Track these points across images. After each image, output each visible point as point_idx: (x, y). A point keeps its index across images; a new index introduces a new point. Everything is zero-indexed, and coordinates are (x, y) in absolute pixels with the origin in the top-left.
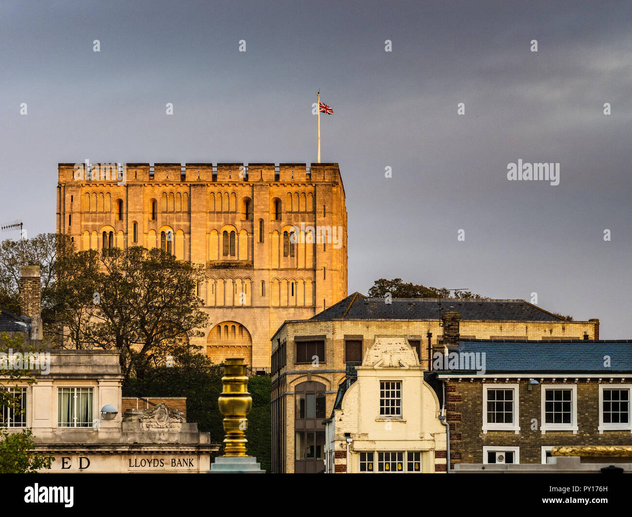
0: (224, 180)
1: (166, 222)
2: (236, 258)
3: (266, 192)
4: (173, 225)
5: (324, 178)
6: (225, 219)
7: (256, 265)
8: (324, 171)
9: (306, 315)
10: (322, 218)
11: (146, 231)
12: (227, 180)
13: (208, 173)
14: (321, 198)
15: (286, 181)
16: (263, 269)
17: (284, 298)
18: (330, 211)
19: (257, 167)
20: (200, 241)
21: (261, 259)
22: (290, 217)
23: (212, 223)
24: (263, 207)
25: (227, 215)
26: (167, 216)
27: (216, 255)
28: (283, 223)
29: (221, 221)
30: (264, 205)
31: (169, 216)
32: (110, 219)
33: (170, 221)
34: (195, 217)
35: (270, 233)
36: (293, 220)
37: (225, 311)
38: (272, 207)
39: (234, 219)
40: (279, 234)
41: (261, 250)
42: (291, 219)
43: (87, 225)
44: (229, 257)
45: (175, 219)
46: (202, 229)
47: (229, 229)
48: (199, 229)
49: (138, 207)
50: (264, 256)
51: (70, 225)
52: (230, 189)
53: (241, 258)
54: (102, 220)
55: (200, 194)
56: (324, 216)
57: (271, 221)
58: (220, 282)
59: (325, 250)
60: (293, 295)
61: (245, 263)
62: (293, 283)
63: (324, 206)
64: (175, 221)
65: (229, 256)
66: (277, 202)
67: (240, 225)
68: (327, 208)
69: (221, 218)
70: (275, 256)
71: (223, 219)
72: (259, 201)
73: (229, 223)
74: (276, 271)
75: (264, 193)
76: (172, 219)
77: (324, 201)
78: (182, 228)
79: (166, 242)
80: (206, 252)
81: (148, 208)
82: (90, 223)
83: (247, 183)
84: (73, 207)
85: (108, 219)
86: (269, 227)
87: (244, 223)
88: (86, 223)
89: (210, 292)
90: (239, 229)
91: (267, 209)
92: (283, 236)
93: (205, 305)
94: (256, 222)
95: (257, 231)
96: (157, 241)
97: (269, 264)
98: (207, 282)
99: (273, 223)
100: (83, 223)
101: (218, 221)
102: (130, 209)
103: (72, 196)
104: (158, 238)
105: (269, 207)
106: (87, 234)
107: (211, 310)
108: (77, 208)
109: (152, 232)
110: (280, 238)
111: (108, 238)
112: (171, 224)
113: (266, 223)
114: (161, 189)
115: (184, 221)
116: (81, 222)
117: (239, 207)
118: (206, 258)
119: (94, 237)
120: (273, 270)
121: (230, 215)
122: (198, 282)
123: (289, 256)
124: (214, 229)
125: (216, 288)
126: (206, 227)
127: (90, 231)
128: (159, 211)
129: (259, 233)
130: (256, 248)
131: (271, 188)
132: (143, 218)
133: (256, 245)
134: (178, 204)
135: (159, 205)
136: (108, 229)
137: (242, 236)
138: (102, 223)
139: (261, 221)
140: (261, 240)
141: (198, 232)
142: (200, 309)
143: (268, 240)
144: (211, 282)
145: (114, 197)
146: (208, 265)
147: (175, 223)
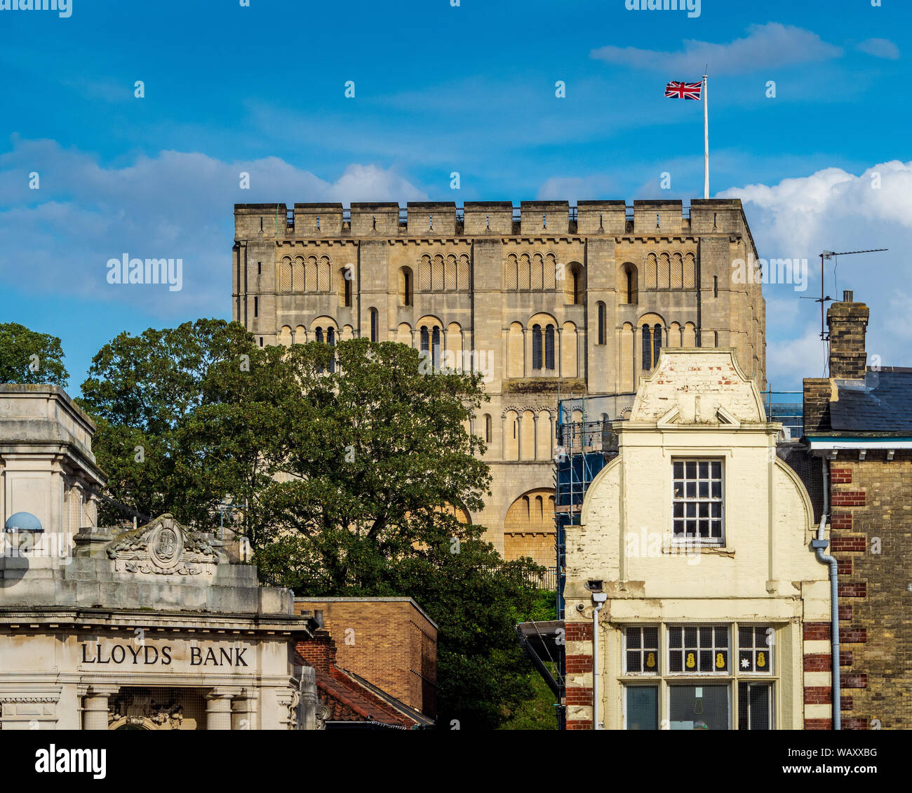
0: (533, 233)
1: (430, 310)
2: (556, 375)
3: (610, 254)
4: (442, 314)
5: (715, 226)
6: (535, 302)
7: (593, 387)
8: (715, 215)
10: (712, 300)
11: (392, 326)
12: (539, 231)
13: (505, 220)
14: (710, 263)
15: (646, 232)
16: (604, 394)
18: (725, 286)
19: (593, 208)
20: (491, 343)
21: (601, 374)
22: (654, 299)
23: (512, 310)
24: (604, 280)
25: (539, 295)
26: (431, 298)
27: (521, 368)
28: (641, 309)
29: (529, 306)
30: (605, 276)
31: (435, 300)
32: (329, 304)
33: (437, 307)
34: (481, 299)
35: (617, 328)
36: (659, 302)
37: (536, 470)
38: (621, 280)
39: (552, 302)
40: (634, 329)
41: (602, 359)
42: (655, 302)
43: (287, 316)
44: (544, 373)
45: (445, 304)
46: (494, 321)
47: (544, 321)
48: (488, 321)
49: (378, 282)
50: (605, 370)
51: (256, 315)
52: (544, 249)
53: (565, 374)
54: (314, 306)
55: (490, 257)
56: (716, 296)
57: (620, 305)
58: (527, 417)
61: (572, 383)
63: (716, 277)
64: (445, 307)
65: (543, 369)
66: (630, 270)
67: (563, 314)
68: (719, 280)
69: (529, 301)
70: (627, 370)
71: (532, 303)
72: (596, 269)
73: (543, 311)
74: (629, 396)
75: (606, 254)
76: (440, 303)
77: (715, 268)
78: (457, 320)
79: (430, 346)
80: (501, 363)
81: (397, 284)
82: (293, 312)
83: (574, 236)
84: (262, 284)
85: (325, 305)
86: (615, 317)
87: (569, 310)
88: (287, 313)
89: (509, 437)
90: (560, 320)
91: (612, 285)
92: (640, 333)
93: (501, 460)
94: (592, 308)
95: (594, 324)
96: (414, 344)
97: (615, 384)
98: (504, 417)
99: (623, 310)
100: (279, 313)
101: (522, 306)
102: (364, 285)
103: (259, 264)
104: (414, 338)
105: (615, 280)
106: (285, 331)
107: (511, 468)
108: (269, 285)
109: (404, 327)
110: (635, 336)
111: (325, 340)
112: (439, 312)
113: (610, 310)
114: (419, 249)
115: (461, 307)
116: (276, 310)
117: (561, 281)
118: (501, 374)
119: (300, 337)
120: (623, 393)
121: (545, 297)
122: (487, 416)
123: (652, 370)
124: (516, 323)
125: (521, 428)
126: (502, 319)
127: (292, 326)
128: (416, 288)
129: (597, 328)
130: (591, 355)
131: (619, 247)
132: (388, 303)
133: (591, 349)
134: (450, 276)
135: (416, 278)
136: (324, 323)
137: (568, 333)
138: (314, 313)
139: (600, 305)
140: (603, 342)
141: (488, 326)
142: (491, 466)
143: (615, 341)
144: (511, 416)
145: (337, 266)
146: (506, 387)
147: (445, 310)
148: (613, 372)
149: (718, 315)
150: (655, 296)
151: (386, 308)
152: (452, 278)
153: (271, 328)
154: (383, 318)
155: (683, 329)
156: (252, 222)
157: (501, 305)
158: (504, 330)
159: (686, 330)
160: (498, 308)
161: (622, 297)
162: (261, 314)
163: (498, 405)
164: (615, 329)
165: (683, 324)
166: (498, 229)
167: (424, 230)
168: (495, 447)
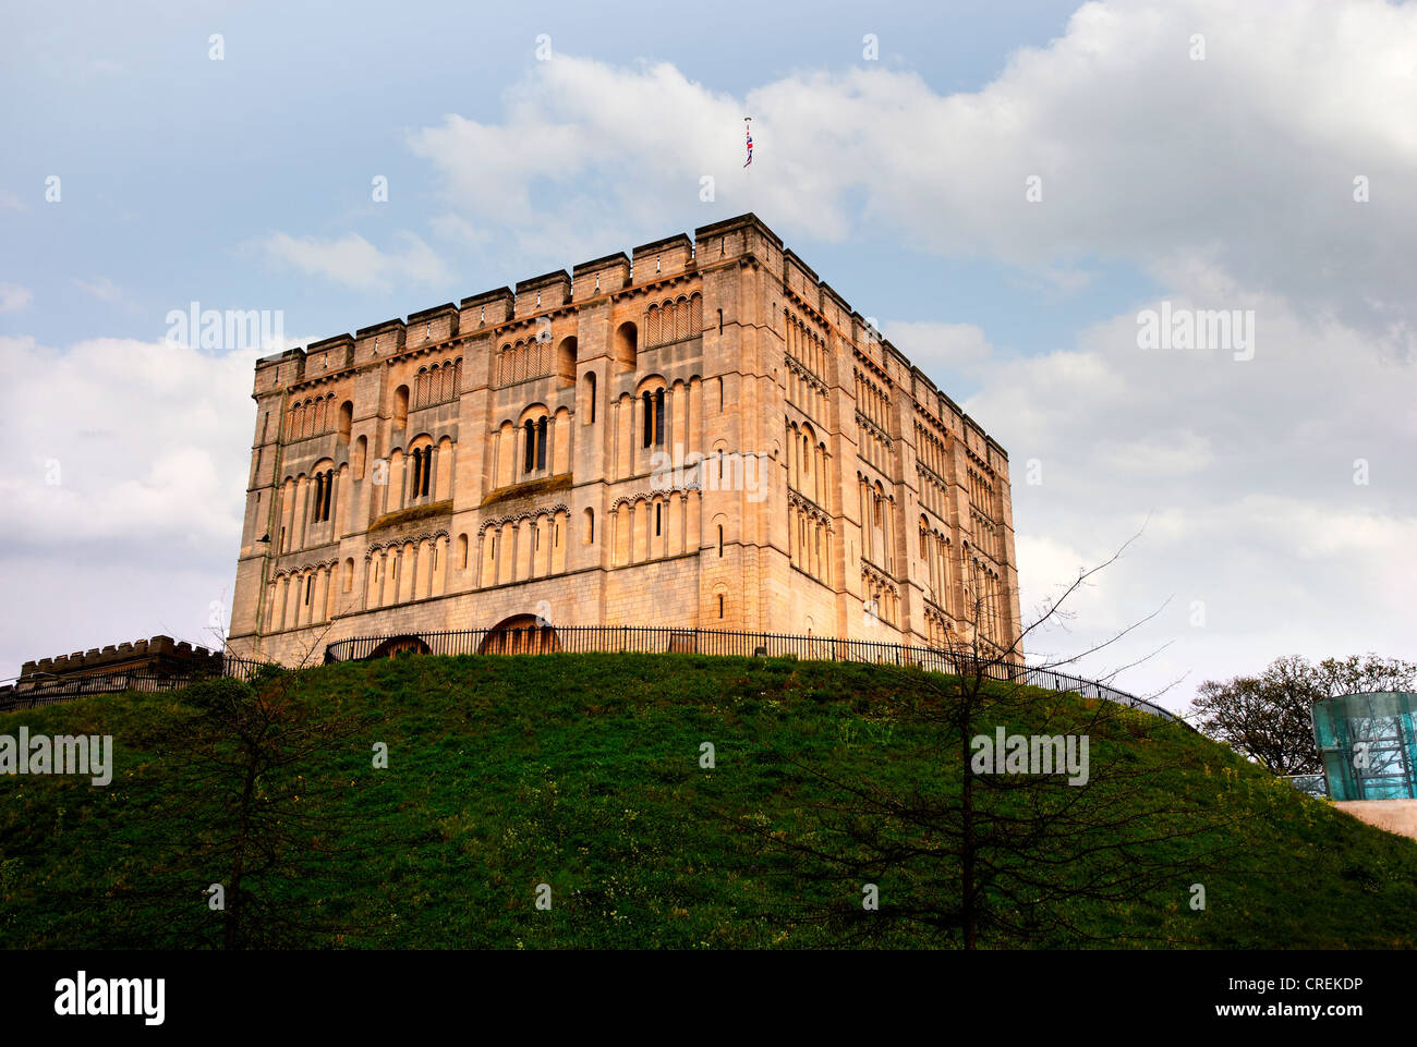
0: (527, 314)
1: (422, 428)
2: (545, 475)
3: (602, 314)
4: (433, 429)
5: (722, 252)
6: (527, 393)
7: (576, 478)
8: (724, 238)
9: (685, 574)
10: (716, 340)
11: (386, 454)
12: (533, 311)
13: (499, 308)
14: (714, 295)
15: (644, 281)
16: (589, 484)
17: (640, 543)
18: (731, 319)
19: (590, 269)
21: (588, 460)
22: (654, 358)
23: (503, 409)
24: (594, 346)
25: (531, 385)
26: (424, 415)
27: (509, 474)
28: (640, 374)
29: (520, 400)
30: (597, 342)
31: (428, 415)
32: (329, 444)
33: (429, 424)
34: (467, 401)
35: (611, 403)
36: (660, 361)
37: (510, 593)
39: (544, 389)
40: (634, 399)
41: (589, 440)
42: (656, 361)
43: (291, 466)
44: (534, 476)
45: (437, 417)
46: (478, 423)
47: (535, 415)
48: (472, 424)
49: (370, 407)
50: (593, 453)
51: (258, 469)
53: (556, 473)
54: (316, 450)
56: (721, 333)
57: (616, 374)
58: (507, 531)
59: (721, 411)
60: (658, 534)
62: (659, 505)
63: (720, 311)
64: (437, 422)
65: (533, 471)
66: (629, 332)
67: (555, 400)
68: (725, 313)
69: (521, 394)
70: (624, 453)
71: (523, 396)
72: (587, 336)
73: (536, 401)
74: (622, 484)
76: (432, 418)
77: (720, 301)
78: (448, 433)
79: (422, 470)
80: (485, 471)
81: (395, 407)
82: (296, 461)
83: (568, 306)
84: (268, 434)
85: (326, 446)
86: (607, 389)
87: (563, 394)
88: (290, 463)
89: (487, 559)
90: (553, 409)
91: (603, 350)
92: (640, 404)
93: (475, 588)
94: (581, 383)
95: (583, 401)
96: (405, 471)
97: (605, 469)
98: (481, 535)
99: (619, 379)
100: (284, 464)
101: (514, 401)
102: (356, 414)
103: (267, 414)
104: (405, 463)
105: (609, 344)
106: (289, 484)
107: (484, 596)
108: (272, 435)
109: (398, 454)
110: (633, 409)
111: (324, 485)
112: (430, 428)
113: (600, 380)
114: (418, 364)
115: (453, 418)
116: (281, 461)
117: (554, 364)
118: (484, 483)
119: (302, 487)
120: (617, 482)
121: (538, 384)
122: (464, 537)
123: (653, 446)
124: (506, 422)
125: (499, 545)
126: (489, 419)
127: (295, 476)
128: (410, 409)
129: (588, 406)
130: (578, 439)
131: (618, 307)
132: (380, 429)
133: (578, 431)
134: (446, 387)
135: (411, 396)
136: (324, 468)
137: (562, 422)
138: (315, 456)
139: (591, 377)
140: (593, 420)
141: (471, 431)
142: (463, 597)
143: (607, 417)
144: (490, 533)
145: (340, 401)
146: (489, 499)
147: (437, 425)
148: (601, 454)
149: (724, 355)
150: (656, 354)
151: (375, 433)
152: (448, 389)
153: (270, 482)
154: (371, 443)
155: (688, 387)
156: (269, 374)
157: (490, 404)
158: (492, 433)
159: (692, 388)
160: (484, 408)
161: (624, 367)
162: (262, 467)
163: (476, 520)
164: (608, 403)
165: (687, 380)
166: (492, 321)
167: (421, 340)
168: (469, 574)
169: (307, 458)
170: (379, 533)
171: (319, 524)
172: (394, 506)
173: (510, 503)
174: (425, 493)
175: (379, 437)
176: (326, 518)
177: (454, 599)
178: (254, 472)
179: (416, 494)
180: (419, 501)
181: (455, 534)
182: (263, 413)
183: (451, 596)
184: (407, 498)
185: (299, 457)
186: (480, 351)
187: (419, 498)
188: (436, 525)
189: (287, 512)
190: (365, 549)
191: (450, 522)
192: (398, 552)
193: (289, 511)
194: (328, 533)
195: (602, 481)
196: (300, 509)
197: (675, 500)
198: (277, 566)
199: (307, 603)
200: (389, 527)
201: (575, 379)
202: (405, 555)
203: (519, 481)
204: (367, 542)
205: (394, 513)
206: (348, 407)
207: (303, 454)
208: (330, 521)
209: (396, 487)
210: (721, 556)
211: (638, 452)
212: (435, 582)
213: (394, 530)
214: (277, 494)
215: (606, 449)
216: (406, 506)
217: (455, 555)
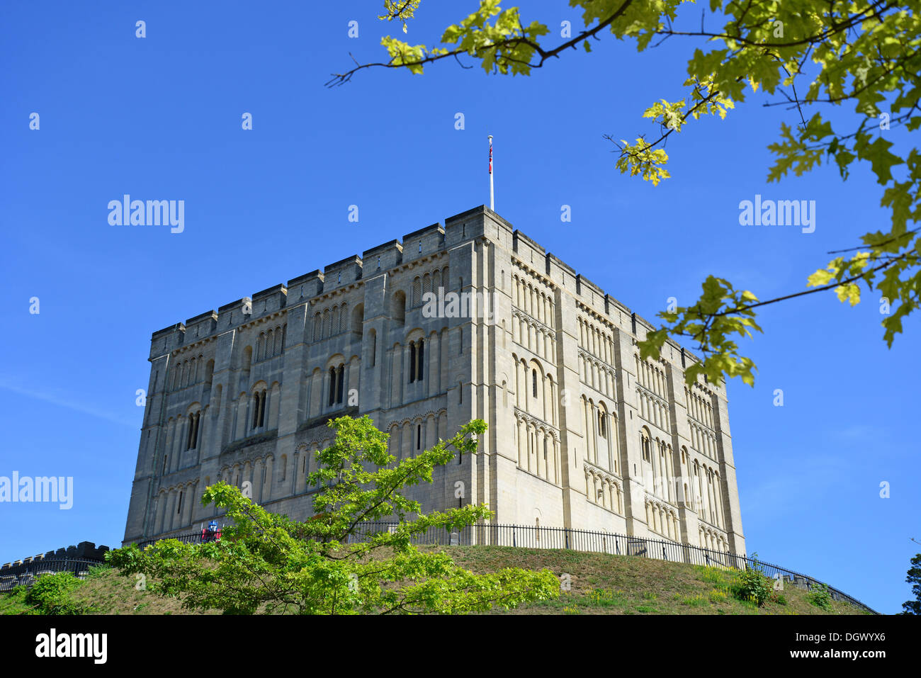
0: (332, 289)
1: (260, 377)
2: (342, 406)
4: (268, 377)
5: (464, 236)
6: (331, 347)
7: (362, 408)
8: (464, 225)
9: (437, 478)
11: (235, 397)
12: (335, 286)
13: (314, 285)
14: (457, 267)
15: (411, 260)
16: (371, 412)
18: (468, 285)
19: (374, 253)
20: (292, 390)
21: (369, 395)
22: (417, 316)
23: (313, 359)
24: (375, 310)
25: (334, 339)
26: (261, 366)
27: (319, 408)
28: (407, 328)
29: (326, 352)
30: (377, 306)
31: (264, 366)
33: (264, 373)
34: (288, 354)
35: (387, 350)
36: (421, 318)
38: (393, 309)
39: (342, 344)
40: (403, 348)
41: (370, 380)
44: (334, 408)
45: (270, 368)
46: (297, 370)
47: (336, 362)
48: (293, 372)
49: (225, 363)
50: (373, 389)
52: (340, 300)
54: (189, 396)
57: (394, 328)
58: (314, 450)
59: (461, 352)
61: (351, 410)
62: (419, 426)
63: (460, 279)
64: (270, 371)
65: (334, 405)
67: (349, 350)
68: (463, 280)
70: (396, 388)
71: (328, 349)
72: (370, 303)
73: (336, 352)
74: (394, 411)
75: (378, 287)
76: (266, 369)
77: (461, 270)
78: (277, 379)
79: (260, 407)
80: (300, 406)
81: (242, 362)
82: (176, 406)
83: (359, 281)
84: (157, 387)
85: (196, 393)
86: (384, 341)
87: (354, 346)
88: (172, 407)
89: (300, 471)
90: (348, 357)
91: (382, 310)
92: (407, 351)
93: (290, 495)
94: (366, 337)
95: (367, 350)
96: (248, 409)
97: (381, 401)
98: (296, 453)
99: (393, 333)
100: (168, 408)
101: (322, 354)
102: (216, 369)
103: (157, 372)
104: (248, 403)
105: (387, 308)
106: (171, 422)
107: (296, 501)
108: (160, 386)
109: (244, 396)
110: (403, 354)
111: (194, 423)
112: (265, 376)
113: (379, 334)
114: (258, 329)
115: (280, 368)
116: (166, 406)
117: (350, 323)
118: (300, 415)
119: (179, 425)
120: (391, 409)
121: (338, 339)
122: (285, 457)
123: (415, 381)
124: (317, 369)
125: (308, 462)
126: (305, 366)
127: (175, 417)
128: (253, 362)
129: (371, 354)
130: (363, 379)
131: (393, 279)
132: (231, 378)
133: (363, 373)
134: (277, 345)
135: (253, 353)
136: (195, 409)
137: (353, 368)
138: (188, 401)
139: (373, 333)
140: (374, 365)
141: (292, 375)
142: (282, 503)
143: (383, 361)
144: (302, 453)
145: (205, 360)
146: (303, 427)
147: (270, 374)
148: (379, 389)
151: (227, 382)
152: (279, 346)
153: (157, 421)
154: (225, 390)
155: (440, 335)
156: (161, 342)
157: (305, 357)
158: (306, 377)
159: (443, 337)
160: (300, 359)
161: (396, 324)
162: (152, 411)
163: (293, 443)
164: (385, 350)
165: (439, 331)
166: (308, 295)
167: (261, 312)
168: (287, 484)
169: (183, 403)
170: (228, 456)
171: (190, 452)
172: (240, 435)
173: (316, 429)
174: (261, 425)
175: (231, 386)
176: (194, 447)
177: (276, 504)
178: (147, 415)
179: (255, 426)
180: (257, 431)
181: (278, 455)
182: (155, 371)
183: (274, 502)
184: (249, 429)
185: (178, 402)
186: (299, 318)
187: (257, 428)
188: (266, 447)
189: (168, 444)
190: (217, 469)
191: (275, 446)
192: (240, 470)
193: (170, 443)
194: (195, 458)
195: (379, 409)
196: (177, 441)
197: (430, 421)
198: (160, 484)
199: (179, 512)
200: (234, 451)
201: (362, 334)
202: (245, 472)
203: (324, 412)
204: (219, 464)
205: (240, 440)
206: (211, 364)
207: (180, 400)
208: (197, 449)
209: (241, 421)
210: (460, 463)
211: (406, 386)
212: (264, 491)
213: (237, 453)
214: (162, 430)
215: (382, 385)
216: (248, 435)
217: (278, 471)
